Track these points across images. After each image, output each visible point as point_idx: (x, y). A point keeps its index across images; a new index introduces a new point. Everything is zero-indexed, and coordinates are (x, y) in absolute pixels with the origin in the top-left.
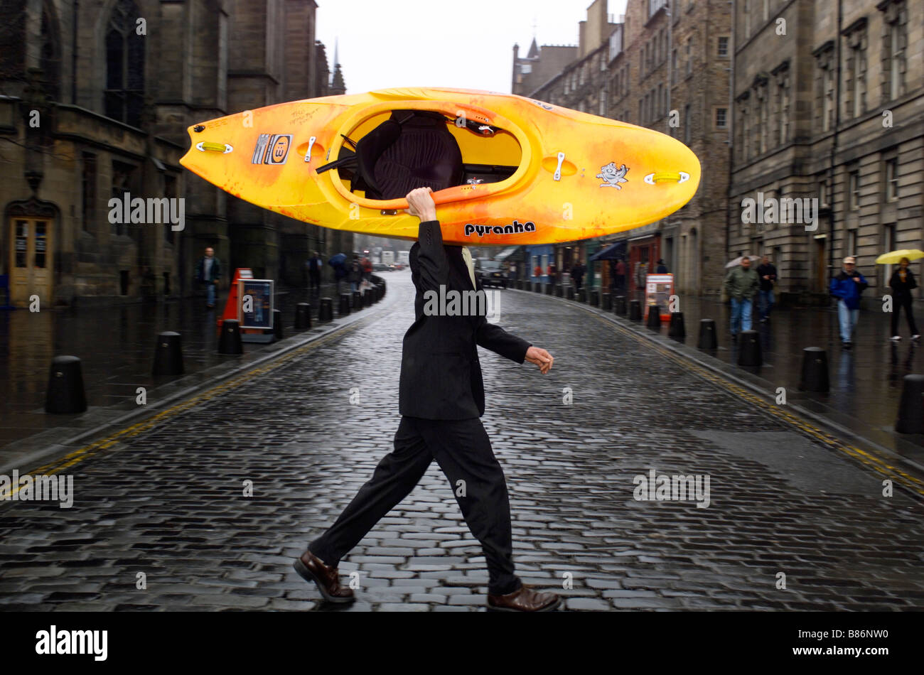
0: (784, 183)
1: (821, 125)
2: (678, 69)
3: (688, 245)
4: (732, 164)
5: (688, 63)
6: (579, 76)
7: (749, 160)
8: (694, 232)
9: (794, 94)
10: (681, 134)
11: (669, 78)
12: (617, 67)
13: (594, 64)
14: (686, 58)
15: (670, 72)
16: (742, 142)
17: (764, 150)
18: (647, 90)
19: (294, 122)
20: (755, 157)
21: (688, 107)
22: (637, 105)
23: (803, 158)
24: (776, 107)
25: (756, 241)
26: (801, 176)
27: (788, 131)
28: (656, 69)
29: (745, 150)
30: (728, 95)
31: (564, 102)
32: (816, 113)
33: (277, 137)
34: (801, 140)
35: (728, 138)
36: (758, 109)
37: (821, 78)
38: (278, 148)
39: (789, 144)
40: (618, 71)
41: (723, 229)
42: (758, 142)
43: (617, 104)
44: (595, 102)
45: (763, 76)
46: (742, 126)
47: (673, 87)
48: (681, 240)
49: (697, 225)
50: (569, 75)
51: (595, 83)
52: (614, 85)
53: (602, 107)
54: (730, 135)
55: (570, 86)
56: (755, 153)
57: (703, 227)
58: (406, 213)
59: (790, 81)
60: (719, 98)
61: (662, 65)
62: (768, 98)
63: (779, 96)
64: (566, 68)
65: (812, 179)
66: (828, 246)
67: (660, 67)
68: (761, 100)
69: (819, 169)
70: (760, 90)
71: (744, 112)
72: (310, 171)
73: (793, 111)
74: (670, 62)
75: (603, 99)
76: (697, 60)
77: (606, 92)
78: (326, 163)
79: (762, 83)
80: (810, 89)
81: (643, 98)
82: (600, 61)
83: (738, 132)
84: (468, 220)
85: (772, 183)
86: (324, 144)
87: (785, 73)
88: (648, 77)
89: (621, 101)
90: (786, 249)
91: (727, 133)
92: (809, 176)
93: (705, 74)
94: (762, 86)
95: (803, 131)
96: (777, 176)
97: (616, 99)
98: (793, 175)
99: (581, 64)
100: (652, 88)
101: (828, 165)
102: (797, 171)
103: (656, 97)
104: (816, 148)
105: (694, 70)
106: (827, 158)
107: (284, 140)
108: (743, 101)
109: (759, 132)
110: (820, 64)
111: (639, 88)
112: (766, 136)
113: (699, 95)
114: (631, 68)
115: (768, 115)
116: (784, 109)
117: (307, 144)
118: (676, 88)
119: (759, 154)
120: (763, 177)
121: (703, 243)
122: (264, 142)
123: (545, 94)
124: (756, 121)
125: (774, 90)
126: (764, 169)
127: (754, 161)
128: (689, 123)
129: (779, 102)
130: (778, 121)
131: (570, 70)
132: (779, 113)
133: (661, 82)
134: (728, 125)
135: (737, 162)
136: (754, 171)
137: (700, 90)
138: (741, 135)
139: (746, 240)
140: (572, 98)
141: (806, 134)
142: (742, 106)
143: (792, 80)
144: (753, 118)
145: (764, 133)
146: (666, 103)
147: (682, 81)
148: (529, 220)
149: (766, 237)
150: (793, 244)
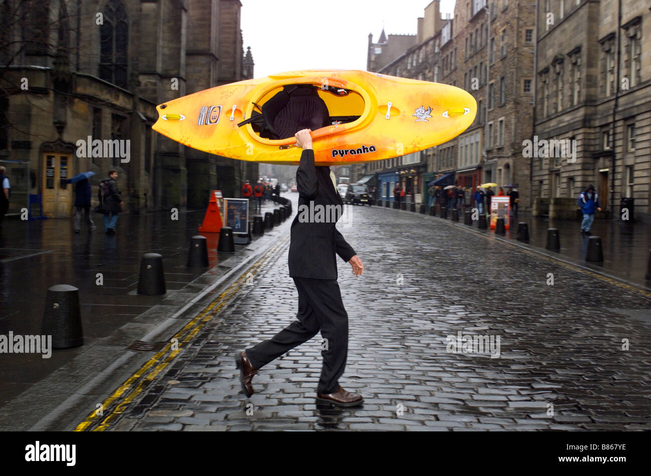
0: (576, 132)
1: (605, 92)
2: (495, 52)
3: (503, 176)
4: (535, 119)
5: (503, 48)
6: (418, 56)
7: (548, 116)
8: (507, 166)
9: (584, 70)
10: (497, 97)
11: (488, 58)
12: (448, 50)
13: (429, 48)
14: (501, 44)
15: (489, 53)
16: (543, 104)
17: (560, 109)
18: (471, 66)
19: (222, 98)
20: (553, 115)
21: (502, 79)
22: (463, 77)
23: (591, 115)
24: (570, 79)
25: (554, 173)
26: (590, 127)
27: (579, 96)
28: (478, 52)
29: (545, 109)
30: (533, 70)
31: (407, 74)
32: (601, 83)
33: (212, 108)
34: (590, 102)
35: (532, 100)
36: (556, 81)
37: (605, 59)
38: (213, 114)
39: (581, 105)
40: (448, 53)
41: (528, 164)
42: (556, 104)
43: (447, 76)
44: (430, 74)
45: (560, 57)
46: (543, 93)
47: (491, 65)
48: (498, 172)
49: (510, 161)
50: (411, 55)
51: (430, 61)
52: (445, 63)
53: (435, 77)
54: (534, 98)
55: (412, 63)
56: (553, 111)
57: (514, 163)
58: (296, 146)
59: (581, 61)
60: (526, 72)
61: (483, 49)
62: (564, 72)
63: (572, 71)
64: (408, 50)
65: (598, 130)
66: (610, 177)
67: (481, 50)
68: (558, 74)
69: (604, 123)
70: (558, 67)
71: (545, 82)
72: (234, 126)
73: (583, 81)
74: (489, 46)
75: (436, 72)
76: (510, 45)
77: (439, 67)
78: (243, 120)
79: (559, 62)
80: (596, 66)
81: (468, 72)
82: (434, 46)
83: (540, 96)
84: (333, 147)
85: (567, 132)
86: (242, 110)
87: (578, 55)
88: (471, 57)
89: (451, 73)
90: (579, 179)
91: (532, 97)
92: (595, 127)
93: (516, 56)
94: (559, 64)
95: (591, 96)
96: (571, 127)
97: (446, 73)
98: (584, 127)
99: (420, 48)
100: (475, 65)
101: (610, 120)
102: (587, 124)
103: (478, 71)
104: (600, 108)
105: (507, 53)
106: (611, 115)
107: (217, 109)
108: (543, 75)
109: (557, 96)
110: (603, 49)
111: (464, 64)
112: (562, 99)
113: (512, 70)
114: (457, 51)
115: (563, 85)
116: (576, 80)
117: (231, 110)
118: (494, 65)
119: (556, 112)
120: (560, 128)
121: (514, 174)
122: (204, 111)
123: (393, 69)
124: (554, 89)
125: (568, 67)
126: (560, 122)
127: (553, 117)
128: (503, 89)
129: (573, 75)
130: (572, 89)
131: (411, 52)
132: (572, 83)
133: (482, 60)
134: (533, 91)
135: (539, 117)
136: (553, 123)
137: (512, 67)
138: (542, 99)
139: (547, 172)
140: (413, 72)
141: (594, 98)
142: (543, 78)
143: (583, 59)
144: (552, 87)
145: (560, 97)
146: (486, 75)
147: (499, 60)
148: (372, 144)
149: (562, 170)
150: (583, 175)
